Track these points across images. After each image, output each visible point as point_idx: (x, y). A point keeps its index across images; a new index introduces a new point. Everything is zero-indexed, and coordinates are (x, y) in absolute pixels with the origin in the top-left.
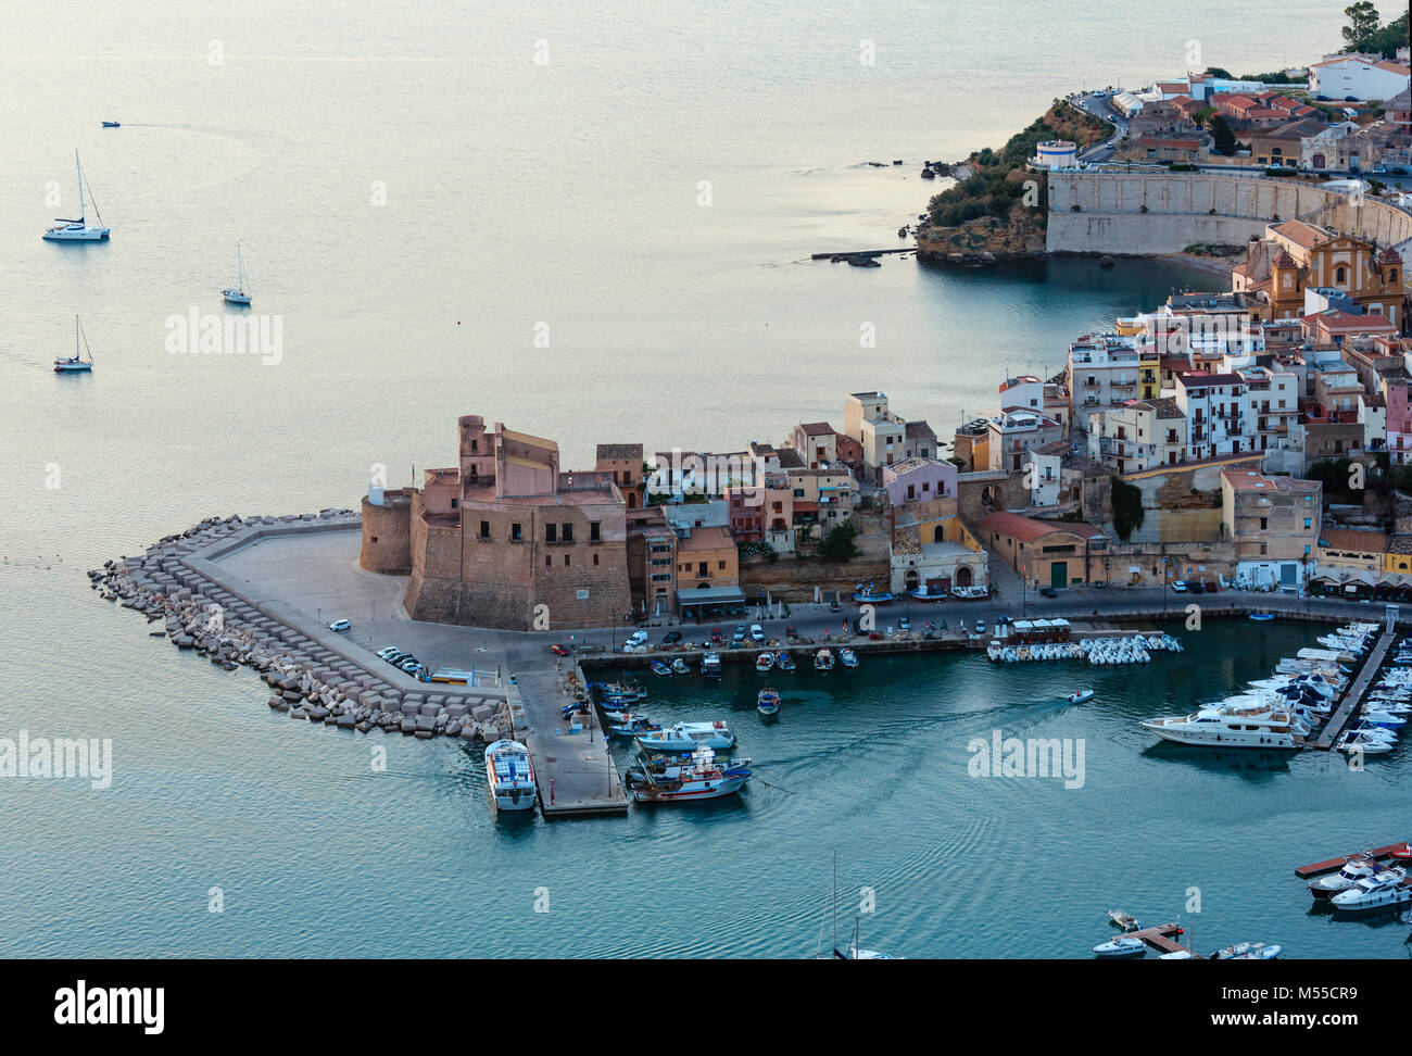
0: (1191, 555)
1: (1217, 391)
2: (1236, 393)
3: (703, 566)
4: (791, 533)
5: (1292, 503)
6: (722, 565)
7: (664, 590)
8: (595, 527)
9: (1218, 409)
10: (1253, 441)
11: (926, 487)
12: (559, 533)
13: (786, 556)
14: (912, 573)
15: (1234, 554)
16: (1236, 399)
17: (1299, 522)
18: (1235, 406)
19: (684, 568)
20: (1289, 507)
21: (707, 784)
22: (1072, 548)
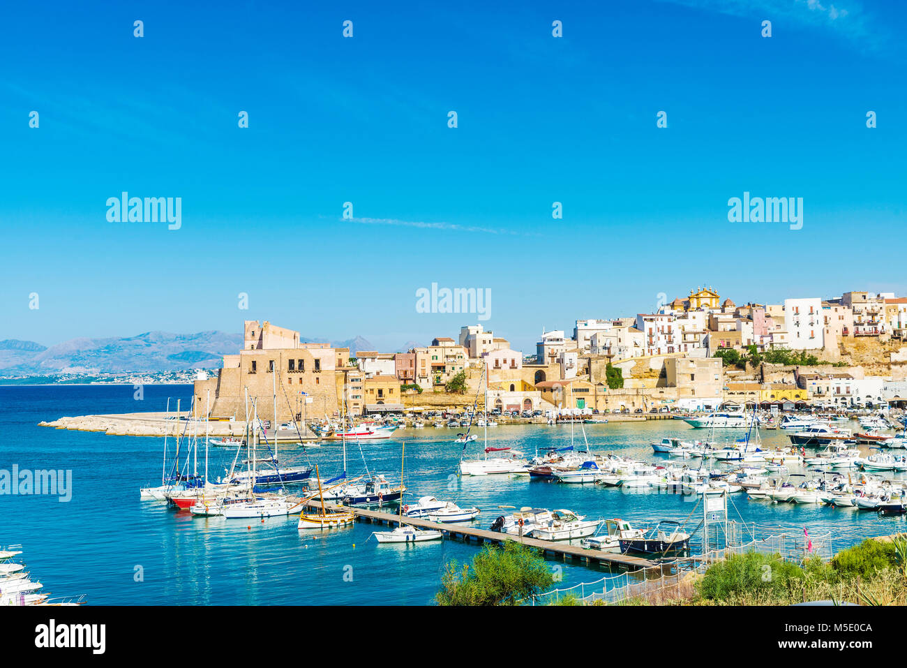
0: (653, 396)
1: (660, 319)
2: (669, 320)
3: (380, 392)
4: (430, 378)
5: (708, 366)
6: (391, 391)
7: (357, 404)
8: (317, 362)
9: (661, 329)
10: (680, 346)
11: (505, 361)
12: (296, 365)
13: (428, 391)
14: (499, 401)
15: (676, 394)
16: (670, 324)
17: (712, 376)
18: (669, 327)
19: (369, 391)
20: (706, 368)
21: (368, 429)
22: (587, 390)
